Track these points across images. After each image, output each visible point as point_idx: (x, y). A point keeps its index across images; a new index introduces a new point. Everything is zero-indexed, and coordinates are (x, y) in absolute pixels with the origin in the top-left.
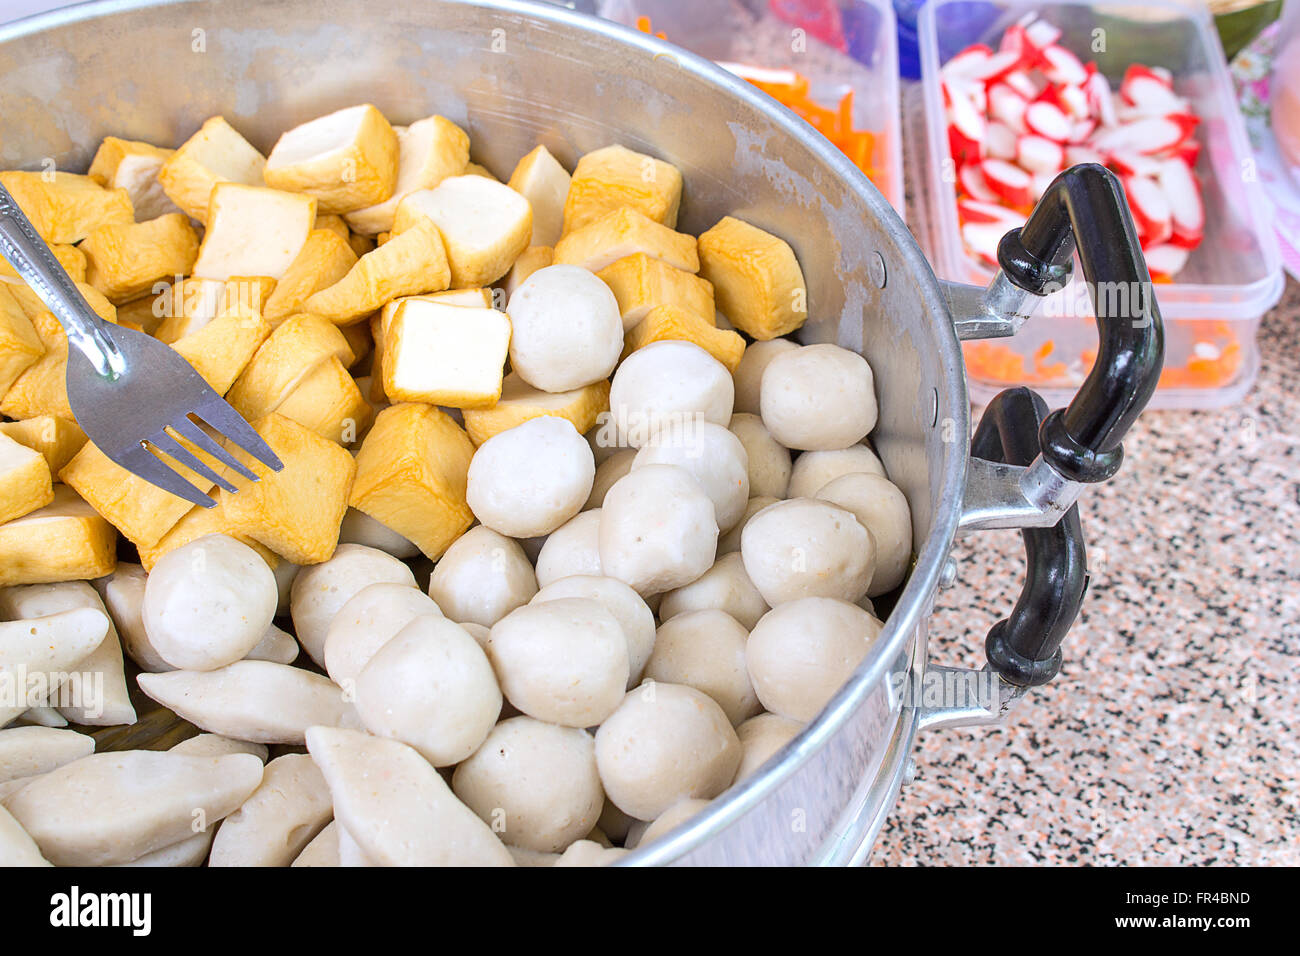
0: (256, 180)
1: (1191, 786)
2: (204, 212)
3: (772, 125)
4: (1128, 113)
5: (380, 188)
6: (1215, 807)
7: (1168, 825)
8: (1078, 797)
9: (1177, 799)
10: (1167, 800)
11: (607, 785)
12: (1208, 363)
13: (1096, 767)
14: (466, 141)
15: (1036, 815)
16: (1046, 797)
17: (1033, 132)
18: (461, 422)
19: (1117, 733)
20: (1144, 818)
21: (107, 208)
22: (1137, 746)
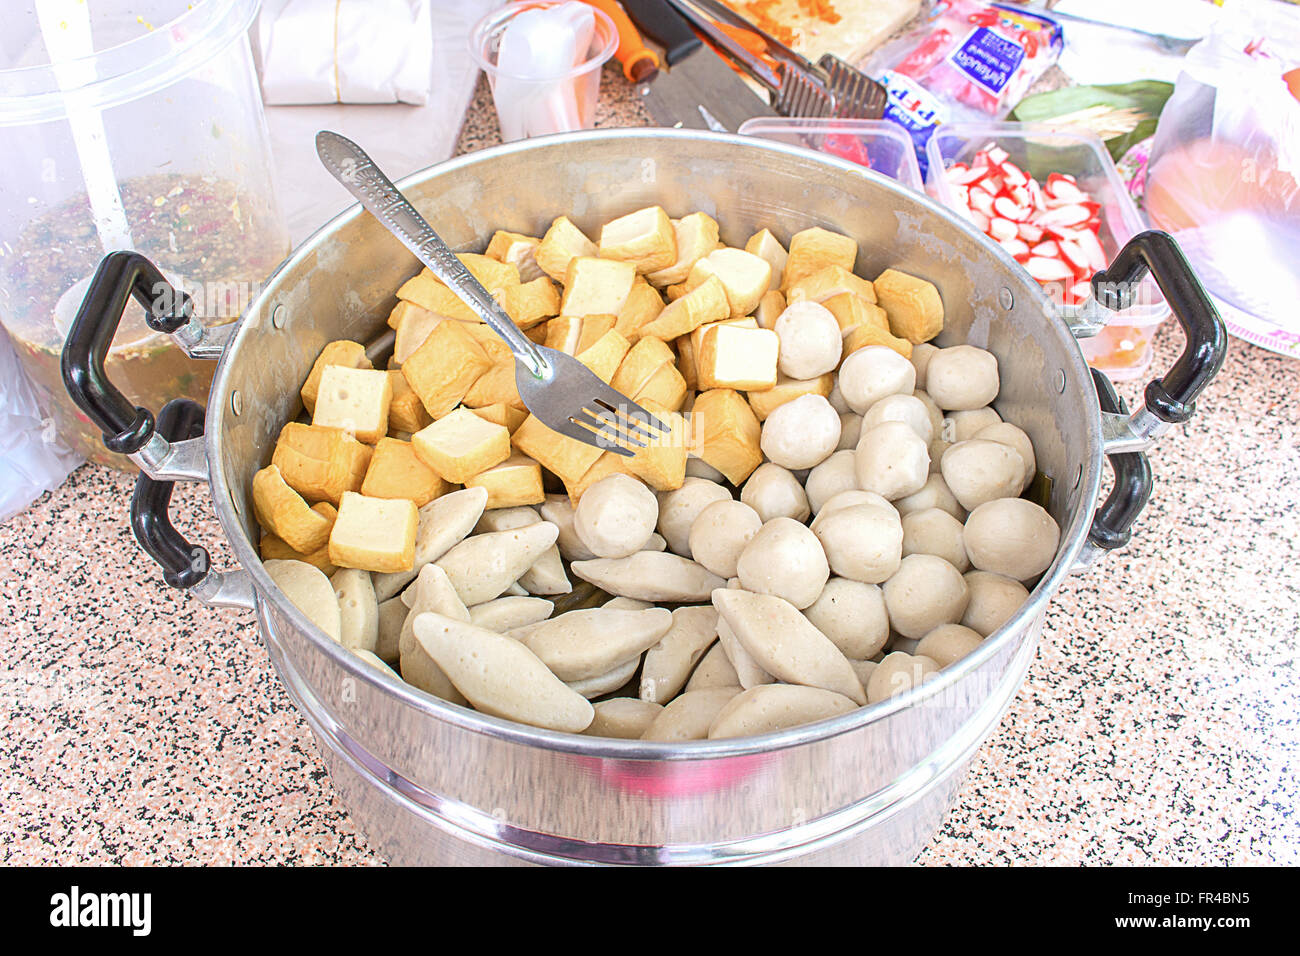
0: (595, 255)
1: (1150, 606)
2: (564, 277)
3: (928, 212)
4: (1052, 203)
5: (671, 257)
6: (1166, 619)
7: (1140, 631)
8: (1084, 617)
9: (1143, 616)
10: (1137, 616)
11: (893, 618)
12: (1127, 352)
13: (1092, 597)
14: (717, 228)
15: (1061, 629)
16: (1065, 618)
17: (998, 215)
18: (747, 399)
19: (1101, 578)
20: (1126, 628)
21: (506, 274)
22: (1114, 585)
